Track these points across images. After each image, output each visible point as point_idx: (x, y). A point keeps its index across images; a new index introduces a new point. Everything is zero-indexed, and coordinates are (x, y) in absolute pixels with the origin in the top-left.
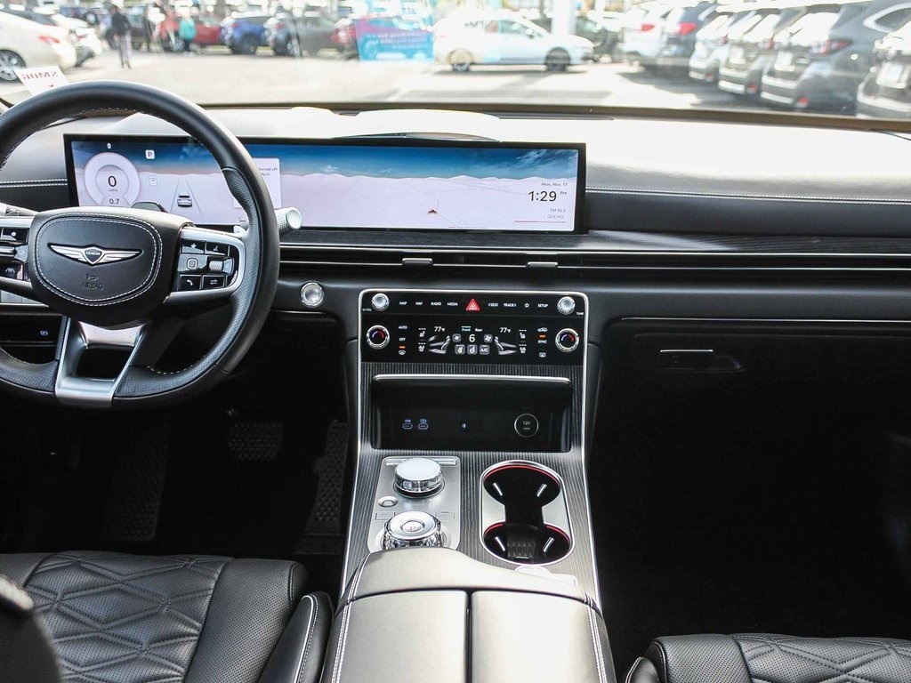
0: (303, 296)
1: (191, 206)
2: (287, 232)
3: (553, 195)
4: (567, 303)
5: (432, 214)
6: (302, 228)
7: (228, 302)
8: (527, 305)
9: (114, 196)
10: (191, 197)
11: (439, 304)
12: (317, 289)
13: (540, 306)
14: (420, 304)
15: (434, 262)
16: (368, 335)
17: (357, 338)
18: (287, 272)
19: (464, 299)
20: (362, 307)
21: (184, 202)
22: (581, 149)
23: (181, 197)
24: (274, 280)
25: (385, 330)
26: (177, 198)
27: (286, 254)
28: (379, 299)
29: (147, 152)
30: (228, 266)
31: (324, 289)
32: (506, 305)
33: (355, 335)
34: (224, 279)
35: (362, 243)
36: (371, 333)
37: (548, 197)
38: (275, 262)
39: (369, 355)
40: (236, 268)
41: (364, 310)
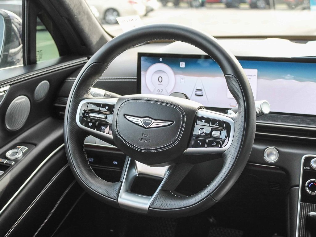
0: (266, 155)
1: (202, 95)
2: (261, 115)
6: (271, 113)
7: (221, 156)
9: (160, 88)
10: (203, 90)
12: (275, 152)
16: (306, 185)
17: (298, 186)
18: (259, 139)
20: (304, 166)
21: (199, 93)
23: (197, 90)
24: (252, 145)
26: (195, 90)
27: (259, 128)
28: (315, 162)
29: (181, 63)
30: (224, 134)
31: (279, 152)
33: (297, 183)
34: (219, 142)
35: (307, 124)
36: (309, 184)
38: (252, 134)
39: (306, 198)
40: (228, 135)
41: (305, 168)
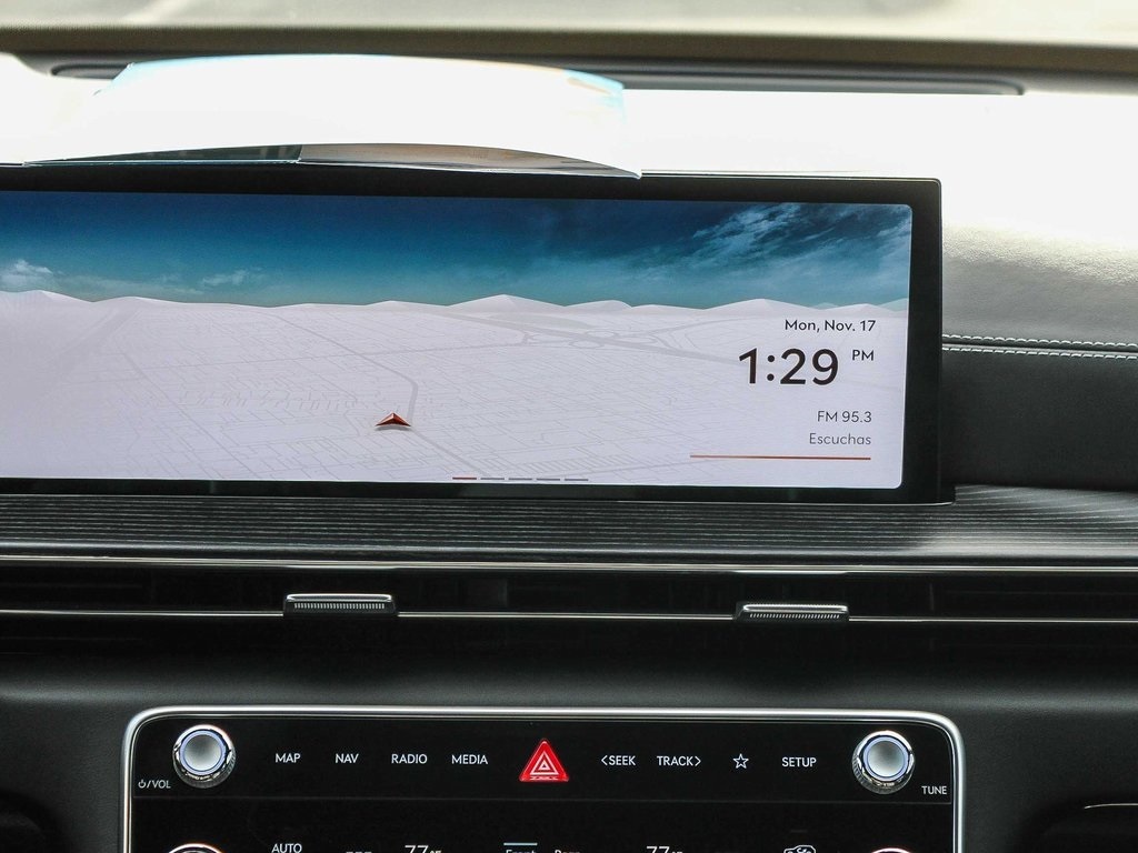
3: (825, 361)
4: (888, 752)
5: (394, 434)
8: (741, 761)
11: (419, 759)
13: (788, 762)
14: (351, 759)
15: (401, 603)
19: (513, 740)
20: (137, 774)
22: (921, 200)
28: (200, 746)
32: (664, 760)
35: (140, 537)
37: (808, 371)
41: (142, 785)
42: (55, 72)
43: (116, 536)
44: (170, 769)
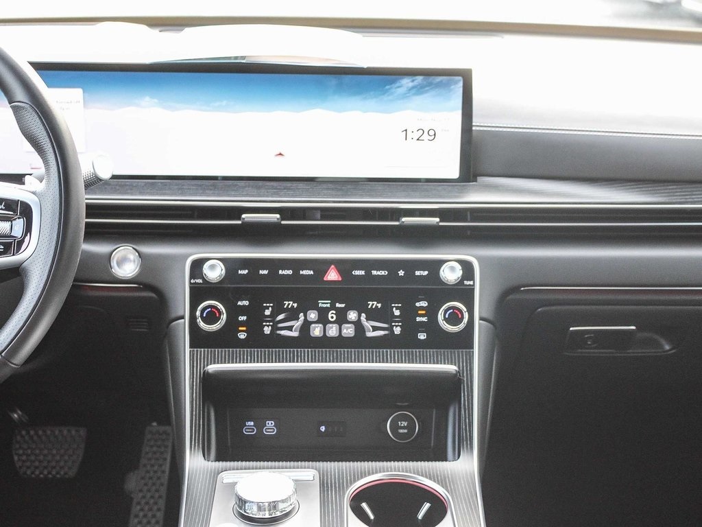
0: (114, 263)
2: (94, 183)
4: (452, 269)
5: (280, 157)
6: (114, 177)
7: (16, 274)
8: (401, 273)
11: (290, 272)
12: (133, 255)
13: (418, 273)
14: (265, 272)
15: (283, 219)
16: (198, 313)
17: (183, 317)
18: (93, 233)
19: (321, 266)
20: (191, 278)
22: (466, 77)
24: (79, 246)
25: (220, 306)
27: (92, 210)
28: (212, 267)
30: (18, 226)
31: (140, 255)
32: (374, 272)
33: (180, 313)
34: (11, 245)
36: (203, 311)
37: (425, 136)
38: (78, 222)
39: (200, 338)
40: (28, 229)
41: (192, 281)
42: (160, 31)
43: (182, 194)
44: (202, 276)
